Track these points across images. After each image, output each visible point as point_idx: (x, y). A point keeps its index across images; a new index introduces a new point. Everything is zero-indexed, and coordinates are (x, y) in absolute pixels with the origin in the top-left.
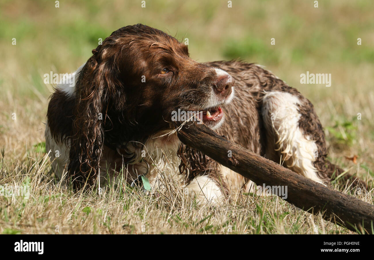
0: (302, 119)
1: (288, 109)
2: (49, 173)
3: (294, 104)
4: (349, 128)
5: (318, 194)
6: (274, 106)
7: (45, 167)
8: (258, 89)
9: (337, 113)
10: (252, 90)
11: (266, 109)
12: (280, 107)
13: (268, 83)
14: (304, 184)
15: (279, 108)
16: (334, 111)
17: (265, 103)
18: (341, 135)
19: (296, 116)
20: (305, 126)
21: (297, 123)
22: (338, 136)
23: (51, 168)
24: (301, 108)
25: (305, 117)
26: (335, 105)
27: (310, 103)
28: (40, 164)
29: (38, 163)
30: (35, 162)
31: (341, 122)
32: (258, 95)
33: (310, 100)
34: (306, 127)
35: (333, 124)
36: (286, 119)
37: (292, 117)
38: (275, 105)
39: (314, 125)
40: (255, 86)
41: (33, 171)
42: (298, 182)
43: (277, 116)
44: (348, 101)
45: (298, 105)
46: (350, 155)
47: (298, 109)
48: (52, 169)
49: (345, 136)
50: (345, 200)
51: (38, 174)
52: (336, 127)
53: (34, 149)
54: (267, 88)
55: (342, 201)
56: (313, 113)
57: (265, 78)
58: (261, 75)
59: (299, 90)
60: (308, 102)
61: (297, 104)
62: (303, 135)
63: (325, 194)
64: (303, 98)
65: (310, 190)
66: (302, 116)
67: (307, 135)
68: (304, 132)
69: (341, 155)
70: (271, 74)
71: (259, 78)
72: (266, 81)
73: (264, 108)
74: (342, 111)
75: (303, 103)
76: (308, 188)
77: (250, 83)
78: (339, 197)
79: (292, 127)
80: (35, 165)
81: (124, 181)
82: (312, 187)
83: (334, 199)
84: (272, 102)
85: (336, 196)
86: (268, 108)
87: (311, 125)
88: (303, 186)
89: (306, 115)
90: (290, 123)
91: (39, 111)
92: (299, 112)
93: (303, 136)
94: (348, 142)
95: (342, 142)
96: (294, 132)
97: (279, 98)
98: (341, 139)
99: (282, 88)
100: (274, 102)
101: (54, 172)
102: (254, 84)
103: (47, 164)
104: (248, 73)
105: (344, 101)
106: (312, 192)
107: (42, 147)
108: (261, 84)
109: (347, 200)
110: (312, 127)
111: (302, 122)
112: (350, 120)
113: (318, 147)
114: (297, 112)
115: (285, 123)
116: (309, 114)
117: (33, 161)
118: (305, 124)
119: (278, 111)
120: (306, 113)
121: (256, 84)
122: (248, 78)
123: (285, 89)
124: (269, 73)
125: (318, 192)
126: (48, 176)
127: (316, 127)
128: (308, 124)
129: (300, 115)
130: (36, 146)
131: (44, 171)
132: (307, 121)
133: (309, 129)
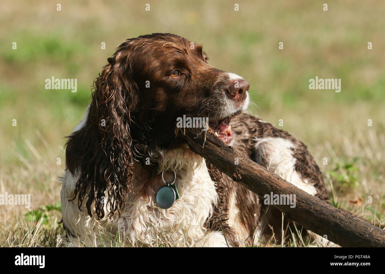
0: (298, 163)
1: (282, 153)
2: (42, 242)
3: (288, 148)
4: (351, 170)
5: (316, 214)
6: (267, 151)
7: (38, 236)
8: (248, 137)
9: (337, 155)
10: (242, 137)
11: (259, 155)
12: (274, 151)
13: (257, 129)
14: (304, 203)
15: (273, 153)
16: (333, 153)
17: (258, 150)
18: (343, 178)
19: (292, 161)
20: (301, 169)
21: (293, 167)
22: (340, 179)
23: (44, 236)
24: (296, 152)
25: (300, 161)
26: (333, 148)
27: (303, 145)
28: (33, 233)
29: (31, 232)
30: (27, 232)
31: (342, 164)
32: (250, 143)
33: (303, 142)
34: (303, 171)
35: (334, 167)
36: (282, 164)
37: (287, 161)
38: (269, 150)
39: (311, 168)
40: (244, 133)
41: (26, 242)
42: (298, 201)
43: (272, 161)
44: (347, 142)
45: (293, 149)
46: (354, 198)
47: (293, 153)
48: (46, 238)
49: (346, 178)
50: (343, 221)
51: (32, 244)
52: (337, 169)
53: (25, 218)
54: (257, 133)
55: (340, 222)
56: (308, 154)
57: (253, 123)
58: (248, 122)
59: (290, 133)
60: (301, 145)
61: (291, 148)
62: (301, 178)
63: (323, 214)
64: (296, 141)
65: (309, 209)
66: (297, 160)
67: (305, 178)
68: (302, 175)
69: (344, 199)
70: (258, 119)
71: (246, 125)
72: (254, 126)
73: (257, 155)
74: (342, 153)
75: (297, 146)
76: (307, 208)
77: (239, 131)
78: (337, 217)
79: (288, 171)
80: (27, 234)
81: (122, 243)
82: (311, 207)
83: (332, 220)
84: (265, 148)
85: (333, 217)
86: (261, 154)
87: (308, 168)
88: (303, 205)
89: (301, 159)
90: (286, 167)
91: (26, 178)
92: (294, 156)
93: (301, 180)
94: (350, 184)
95: (345, 185)
96: (291, 176)
97: (272, 144)
98: (343, 182)
99: (273, 133)
100: (267, 147)
101: (48, 241)
102: (243, 131)
103: (40, 232)
104: (235, 121)
105: (343, 142)
106: (311, 212)
107: (33, 215)
108: (250, 130)
109: (344, 221)
110: (309, 171)
111: (298, 165)
112: (350, 161)
113: (317, 191)
114: (291, 156)
115: (281, 168)
116: (304, 157)
117: (24, 231)
118: (302, 168)
119: (272, 157)
120: (301, 157)
121: (245, 131)
122: (236, 126)
123: (277, 134)
124: (256, 118)
125: (317, 212)
126: (42, 245)
127: (313, 170)
128: (305, 167)
129: (295, 160)
130: (27, 215)
131: (38, 240)
132: (304, 164)
133: (306, 172)
